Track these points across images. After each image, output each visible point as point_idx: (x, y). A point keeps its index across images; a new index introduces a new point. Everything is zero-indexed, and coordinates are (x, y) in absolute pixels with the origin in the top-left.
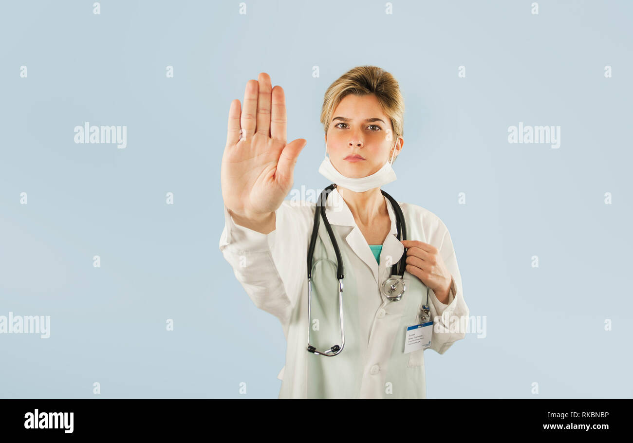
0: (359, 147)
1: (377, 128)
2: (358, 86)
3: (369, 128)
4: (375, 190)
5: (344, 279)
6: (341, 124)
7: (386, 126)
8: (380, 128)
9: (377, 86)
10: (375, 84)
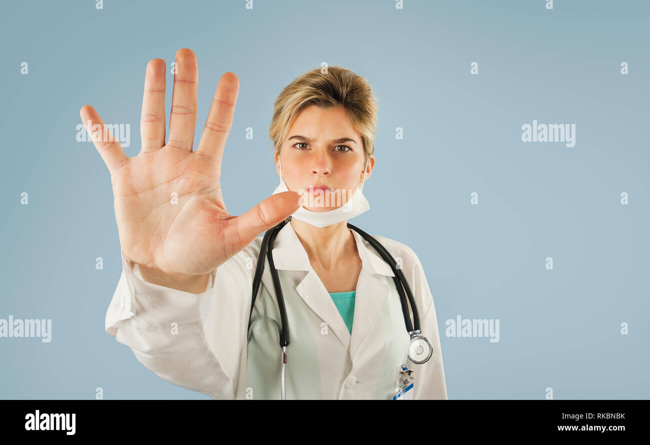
0: (325, 176)
1: (347, 149)
2: (323, 96)
3: (336, 149)
4: (339, 225)
5: (288, 346)
6: (300, 143)
7: (357, 147)
8: (350, 149)
9: (346, 96)
10: (344, 91)
